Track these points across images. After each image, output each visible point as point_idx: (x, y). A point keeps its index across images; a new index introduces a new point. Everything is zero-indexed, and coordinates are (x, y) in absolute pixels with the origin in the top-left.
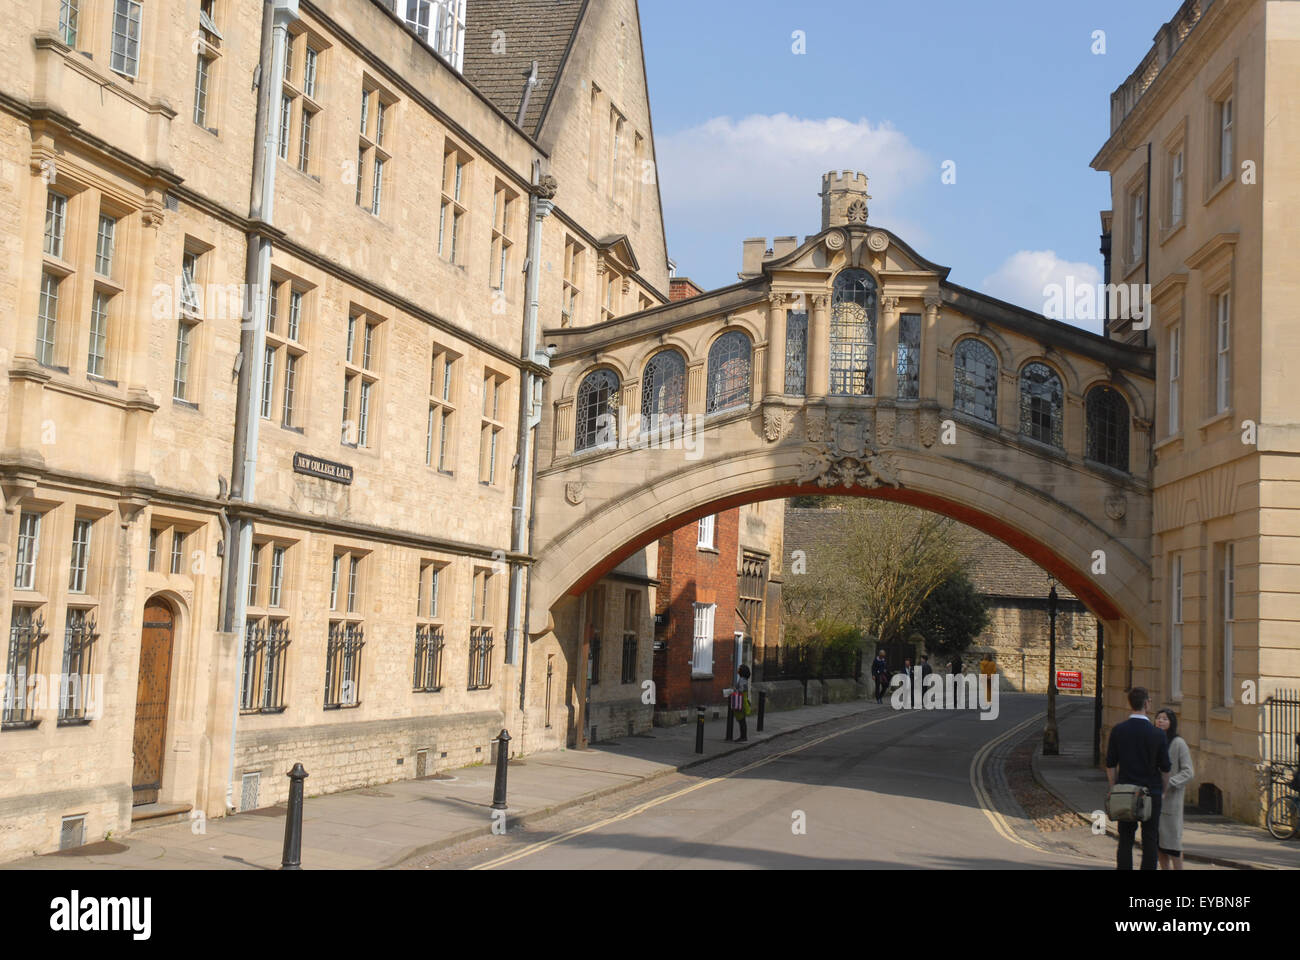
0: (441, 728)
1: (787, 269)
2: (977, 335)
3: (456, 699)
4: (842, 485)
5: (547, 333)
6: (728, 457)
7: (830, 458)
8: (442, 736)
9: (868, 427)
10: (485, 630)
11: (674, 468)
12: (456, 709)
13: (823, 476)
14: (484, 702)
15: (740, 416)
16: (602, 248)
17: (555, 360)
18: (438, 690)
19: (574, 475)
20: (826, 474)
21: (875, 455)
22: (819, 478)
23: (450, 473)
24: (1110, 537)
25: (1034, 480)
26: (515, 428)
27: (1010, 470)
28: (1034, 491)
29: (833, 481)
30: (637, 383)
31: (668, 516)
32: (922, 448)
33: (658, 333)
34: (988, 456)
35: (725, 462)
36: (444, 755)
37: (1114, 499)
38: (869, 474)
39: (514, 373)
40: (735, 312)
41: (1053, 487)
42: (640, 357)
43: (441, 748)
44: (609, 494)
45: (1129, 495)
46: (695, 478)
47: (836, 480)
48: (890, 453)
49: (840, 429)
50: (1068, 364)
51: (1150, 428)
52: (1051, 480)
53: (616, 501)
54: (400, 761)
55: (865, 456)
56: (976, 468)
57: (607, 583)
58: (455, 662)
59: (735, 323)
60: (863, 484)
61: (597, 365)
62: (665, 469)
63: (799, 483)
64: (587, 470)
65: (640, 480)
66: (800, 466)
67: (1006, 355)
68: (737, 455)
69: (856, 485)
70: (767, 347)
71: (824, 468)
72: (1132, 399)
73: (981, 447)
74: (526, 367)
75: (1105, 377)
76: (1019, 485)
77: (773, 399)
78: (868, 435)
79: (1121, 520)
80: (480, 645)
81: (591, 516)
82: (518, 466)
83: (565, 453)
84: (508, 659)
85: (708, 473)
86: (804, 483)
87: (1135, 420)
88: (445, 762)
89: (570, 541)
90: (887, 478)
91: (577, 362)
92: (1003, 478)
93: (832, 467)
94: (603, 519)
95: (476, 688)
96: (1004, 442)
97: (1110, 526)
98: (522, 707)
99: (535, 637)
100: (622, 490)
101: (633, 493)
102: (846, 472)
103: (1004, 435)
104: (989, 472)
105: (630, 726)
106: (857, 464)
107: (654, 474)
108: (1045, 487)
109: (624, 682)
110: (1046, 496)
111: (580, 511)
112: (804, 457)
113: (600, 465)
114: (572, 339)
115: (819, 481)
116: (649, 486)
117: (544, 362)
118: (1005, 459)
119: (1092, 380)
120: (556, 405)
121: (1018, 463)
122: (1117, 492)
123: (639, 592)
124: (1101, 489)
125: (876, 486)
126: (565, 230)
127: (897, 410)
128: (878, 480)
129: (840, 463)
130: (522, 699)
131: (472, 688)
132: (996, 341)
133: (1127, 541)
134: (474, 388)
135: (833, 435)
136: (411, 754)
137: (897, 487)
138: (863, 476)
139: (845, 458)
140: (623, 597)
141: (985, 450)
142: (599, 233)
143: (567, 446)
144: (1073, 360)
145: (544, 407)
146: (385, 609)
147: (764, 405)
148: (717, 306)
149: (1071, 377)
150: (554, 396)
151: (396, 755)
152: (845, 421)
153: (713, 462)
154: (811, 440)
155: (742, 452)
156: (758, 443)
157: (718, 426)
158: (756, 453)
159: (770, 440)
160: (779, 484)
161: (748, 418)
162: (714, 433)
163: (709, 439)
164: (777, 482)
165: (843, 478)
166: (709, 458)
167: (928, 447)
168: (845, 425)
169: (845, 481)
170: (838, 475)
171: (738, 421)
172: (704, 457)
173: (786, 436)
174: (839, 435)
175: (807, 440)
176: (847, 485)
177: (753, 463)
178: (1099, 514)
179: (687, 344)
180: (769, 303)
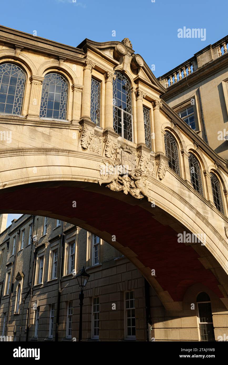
1: (98, 50)
2: (172, 130)
4: (123, 191)
6: (57, 151)
13: (114, 182)
15: (66, 126)
22: (111, 182)
28: (203, 218)
31: (6, 185)
32: (159, 180)
34: (184, 193)
35: (54, 153)
40: (64, 60)
41: (208, 217)
47: (121, 187)
49: (123, 155)
50: (203, 157)
52: (206, 213)
59: (63, 67)
60: (133, 194)
67: (183, 143)
70: (82, 90)
72: (223, 182)
73: (180, 188)
76: (196, 212)
86: (102, 184)
92: (191, 207)
93: (119, 178)
96: (188, 187)
102: (125, 183)
103: (188, 184)
104: (186, 202)
108: (205, 216)
110: (208, 222)
115: (111, 185)
118: (190, 197)
119: (211, 168)
122: (227, 226)
124: (223, 223)
125: (140, 197)
128: (141, 193)
135: (119, 156)
141: (182, 190)
147: (84, 122)
149: (205, 163)
152: (126, 150)
153: (46, 151)
154: (107, 156)
155: (67, 150)
156: (76, 147)
157: (50, 126)
158: (75, 154)
159: (84, 149)
160: (86, 181)
161: (70, 128)
162: (46, 130)
163: (43, 134)
164: (85, 179)
165: (123, 186)
166: (43, 147)
167: (161, 179)
168: (126, 153)
169: (124, 189)
170: (122, 184)
171: (63, 127)
172: (39, 146)
173: (91, 149)
174: (123, 158)
175: (104, 156)
176: (126, 192)
177: (73, 161)
178: (224, 236)
179: (34, 66)
180: (84, 65)
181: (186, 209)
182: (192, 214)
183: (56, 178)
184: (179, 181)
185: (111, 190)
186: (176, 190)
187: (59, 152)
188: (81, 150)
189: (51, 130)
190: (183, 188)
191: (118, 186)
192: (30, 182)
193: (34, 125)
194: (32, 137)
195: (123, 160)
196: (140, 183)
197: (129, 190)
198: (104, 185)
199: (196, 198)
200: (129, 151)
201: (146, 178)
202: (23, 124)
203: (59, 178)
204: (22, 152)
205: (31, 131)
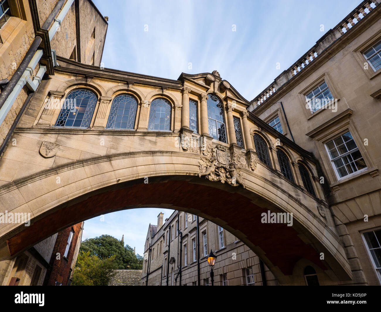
1: (192, 80)
2: (260, 132)
4: (220, 181)
9: (229, 155)
13: (211, 174)
15: (169, 134)
19: (51, 138)
21: (235, 168)
22: (209, 174)
24: (324, 225)
25: (293, 194)
27: (284, 188)
28: (295, 200)
30: (110, 101)
31: (119, 180)
33: (126, 83)
34: (275, 180)
35: (159, 154)
37: (319, 208)
40: (167, 89)
41: (300, 199)
44: (76, 157)
46: (141, 160)
47: (218, 178)
49: (218, 152)
51: (319, 181)
52: (298, 196)
53: (82, 162)
56: (273, 184)
59: (166, 94)
60: (230, 183)
62: (121, 150)
63: (200, 176)
64: (62, 138)
65: (103, 153)
66: (199, 166)
68: (167, 152)
69: (226, 182)
70: (182, 109)
72: (310, 169)
73: (272, 176)
75: (301, 159)
76: (290, 196)
77: (187, 129)
78: (229, 159)
79: (325, 217)
81: (56, 169)
83: (46, 121)
85: (149, 159)
86: (202, 176)
87: (314, 177)
89: (30, 186)
92: (283, 191)
94: (67, 173)
96: (278, 175)
97: (322, 219)
100: (88, 156)
101: (96, 159)
102: (221, 174)
103: (278, 173)
104: (278, 187)
107: (113, 152)
108: (297, 198)
110: (299, 203)
111: (49, 164)
112: (201, 162)
113: (74, 136)
116: (109, 158)
118: (281, 183)
119: (298, 159)
120: (50, 94)
122: (319, 205)
129: (219, 169)
132: (266, 136)
133: (330, 228)
135: (215, 154)
139: (222, 167)
141: (273, 177)
144: (291, 150)
149: (291, 157)
152: (220, 149)
153: (153, 153)
154: (204, 154)
155: (170, 152)
156: (178, 149)
157: (156, 135)
158: (177, 154)
159: (184, 150)
160: (188, 174)
161: (172, 136)
162: (153, 138)
163: (150, 141)
164: (187, 173)
165: (220, 177)
166: (150, 150)
167: (253, 170)
168: (220, 151)
169: (221, 179)
170: (219, 175)
171: (167, 135)
172: (146, 149)
173: (191, 150)
174: (218, 155)
175: (202, 154)
176: (223, 182)
177: (175, 159)
178: (317, 213)
179: (143, 94)
180: (182, 91)
181: (279, 193)
182: (285, 197)
183: (162, 173)
184: (270, 171)
185: (210, 181)
186: (269, 178)
187: (163, 153)
188: (182, 151)
189: (157, 138)
190: (274, 176)
191: (215, 177)
192: (140, 178)
193: (143, 135)
194: (141, 144)
195: (218, 157)
196: (235, 174)
197: (225, 180)
198: (204, 176)
199: (287, 184)
200: (223, 149)
201: (240, 170)
202: (134, 135)
203: (165, 173)
204: (132, 155)
205: (140, 139)
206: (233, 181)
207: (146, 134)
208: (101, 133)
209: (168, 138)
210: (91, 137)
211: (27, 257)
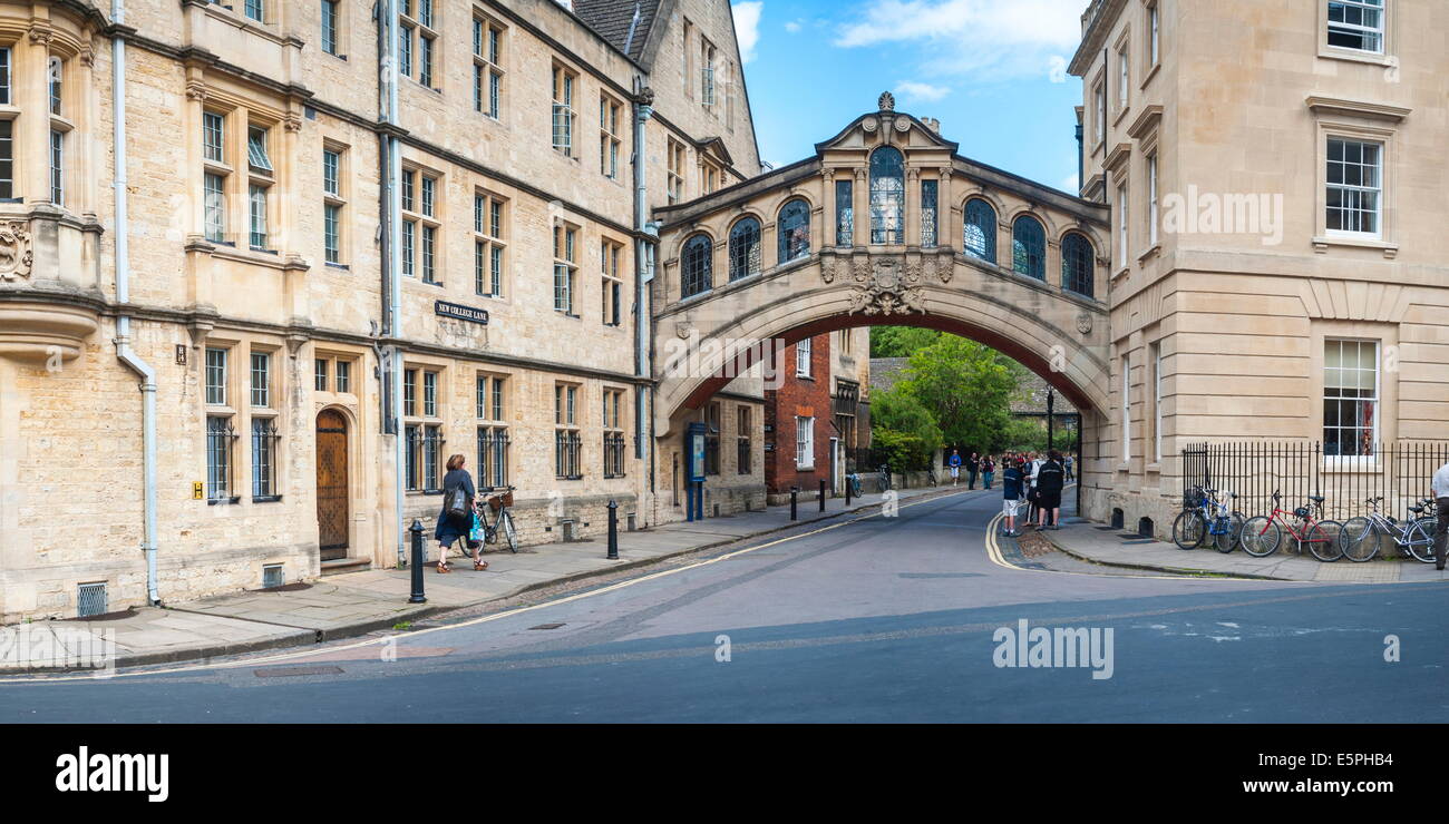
0: (582, 506)
1: (833, 148)
2: (982, 196)
3: (595, 484)
4: (883, 313)
5: (655, 211)
6: (796, 296)
7: (873, 293)
8: (584, 511)
9: (900, 268)
10: (618, 435)
11: (756, 307)
12: (594, 492)
13: (868, 307)
14: (617, 487)
15: (805, 264)
16: (700, 147)
17: (662, 232)
18: (580, 477)
19: (682, 317)
20: (870, 305)
21: (906, 289)
22: (865, 309)
23: (578, 317)
24: (1080, 347)
25: (1025, 305)
26: (632, 283)
27: (1007, 298)
28: (1025, 314)
29: (876, 310)
30: (725, 244)
32: (941, 284)
33: (738, 204)
34: (991, 287)
35: (794, 300)
36: (586, 525)
37: (1082, 319)
38: (903, 304)
39: (628, 241)
40: (796, 184)
41: (1039, 310)
42: (727, 223)
43: (584, 520)
44: (709, 330)
45: (1094, 315)
46: (773, 313)
47: (878, 310)
48: (919, 288)
49: (879, 271)
50: (1048, 217)
51: (1108, 265)
52: (1038, 304)
54: (548, 529)
55: (899, 291)
56: (982, 297)
57: (722, 401)
58: (592, 457)
59: (797, 193)
60: (899, 312)
61: (694, 232)
62: (748, 309)
63: (851, 313)
64: (691, 313)
65: (731, 318)
66: (850, 300)
67: (1001, 210)
68: (803, 294)
69: (893, 313)
70: (821, 210)
71: (870, 301)
72: (1095, 244)
73: (984, 281)
74: (638, 237)
75: (1075, 227)
76: (1014, 309)
77: (828, 250)
78: (900, 275)
79: (1088, 333)
80: (613, 445)
82: (636, 311)
83: (673, 301)
84: (638, 455)
85: (782, 310)
86: (854, 313)
87: (1098, 260)
88: (588, 530)
90: (916, 306)
91: (680, 231)
92: (1001, 304)
93: (874, 300)
95: (612, 477)
96: (1002, 277)
97: (1080, 338)
98: (653, 491)
99: (660, 439)
100: (719, 326)
101: (727, 327)
102: (885, 303)
103: (1002, 271)
104: (991, 300)
105: (748, 505)
106: (892, 296)
107: (741, 312)
108: (1033, 310)
109: (741, 473)
110: (1034, 318)
112: (854, 293)
113: (701, 307)
114: (674, 214)
115: (865, 311)
116: (738, 321)
117: (653, 232)
118: (1003, 290)
119: (1065, 229)
120: (665, 265)
121: (1012, 293)
122: (1085, 313)
123: (749, 408)
124: (1075, 311)
125: (908, 312)
126: (666, 132)
127: (922, 254)
128: (909, 308)
129: (881, 297)
130: (653, 484)
131: (608, 476)
132: (994, 199)
133: (1092, 349)
134: (593, 252)
135: (874, 275)
136: (558, 524)
137: (924, 313)
138: (898, 306)
139: (884, 293)
140: (736, 412)
141: (987, 283)
142: (697, 135)
143: (675, 296)
144: (1051, 214)
145: (656, 267)
146: (526, 418)
147: (822, 254)
148: (782, 180)
149: (1050, 226)
150: (664, 257)
151: (544, 525)
153: (785, 300)
154: (858, 280)
155: (807, 292)
156: (819, 284)
157: (787, 273)
158: (818, 292)
159: (828, 282)
160: (835, 315)
161: (809, 265)
162: (784, 279)
163: (781, 284)
164: (834, 313)
166: (782, 298)
167: (946, 282)
168: (883, 268)
169: (885, 310)
170: (880, 306)
171: (802, 267)
172: (778, 298)
173: (839, 278)
174: (879, 276)
175: (855, 281)
176: (887, 313)
177: (815, 300)
178: (1072, 329)
179: (761, 212)
180: (822, 176)
181: (992, 309)
182: (1002, 313)
185: (867, 316)
186: (977, 288)
187: (798, 296)
188: (824, 285)
189: (790, 276)
190: (990, 282)
193: (771, 278)
194: (769, 292)
195: (879, 279)
196: (908, 297)
197: (891, 310)
198: (858, 313)
199: (1017, 288)
200: (887, 265)
202: (760, 283)
204: (762, 310)
205: (769, 285)
206: (903, 309)
207: (773, 276)
208: (724, 294)
209: (804, 271)
210: (716, 303)
211: (719, 403)
